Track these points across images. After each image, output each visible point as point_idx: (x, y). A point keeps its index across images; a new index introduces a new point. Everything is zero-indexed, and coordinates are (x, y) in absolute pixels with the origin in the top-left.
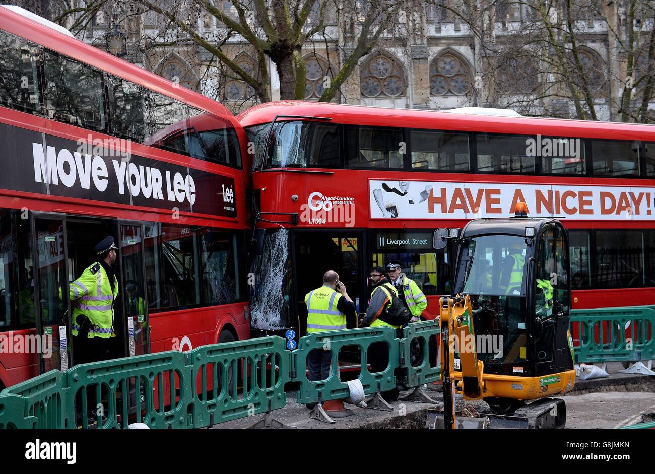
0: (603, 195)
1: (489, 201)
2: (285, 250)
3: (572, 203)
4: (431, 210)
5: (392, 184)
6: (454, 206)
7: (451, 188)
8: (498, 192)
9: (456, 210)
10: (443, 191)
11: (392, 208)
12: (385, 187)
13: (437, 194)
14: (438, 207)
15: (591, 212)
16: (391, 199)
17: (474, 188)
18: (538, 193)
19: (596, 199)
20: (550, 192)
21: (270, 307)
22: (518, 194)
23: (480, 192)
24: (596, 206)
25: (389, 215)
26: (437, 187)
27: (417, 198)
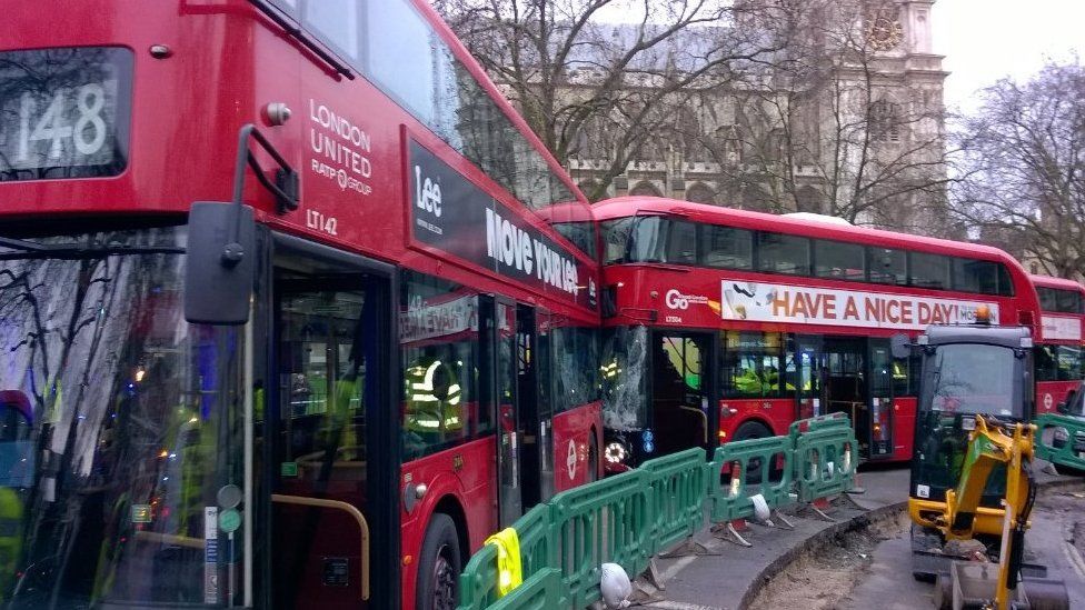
0: (921, 305)
1: (827, 307)
2: (644, 348)
3: (895, 312)
4: (776, 313)
5: (742, 285)
6: (796, 310)
7: (793, 291)
8: (832, 298)
9: (797, 314)
10: (787, 294)
11: (742, 310)
12: (736, 287)
13: (781, 297)
14: (781, 310)
15: (909, 321)
16: (740, 299)
17: (813, 292)
18: (868, 300)
19: (914, 309)
20: (877, 300)
21: (626, 407)
22: (851, 301)
23: (819, 296)
24: (914, 317)
25: (738, 317)
26: (781, 289)
27: (764, 301)
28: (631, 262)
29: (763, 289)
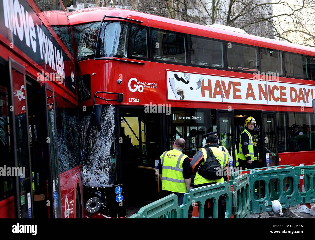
0: (292, 89)
1: (235, 90)
2: (113, 123)
3: (277, 94)
4: (203, 95)
5: (181, 75)
6: (216, 93)
7: (214, 79)
8: (239, 84)
9: (217, 96)
10: (210, 81)
11: (180, 93)
12: (176, 76)
13: (206, 84)
14: (207, 92)
15: (285, 100)
16: (179, 85)
17: (226, 80)
18: (260, 86)
19: (288, 92)
20: (266, 85)
21: (101, 169)
22: (250, 86)
23: (230, 83)
24: (288, 96)
25: (178, 98)
26: (206, 78)
28: (101, 56)
29: (194, 78)
